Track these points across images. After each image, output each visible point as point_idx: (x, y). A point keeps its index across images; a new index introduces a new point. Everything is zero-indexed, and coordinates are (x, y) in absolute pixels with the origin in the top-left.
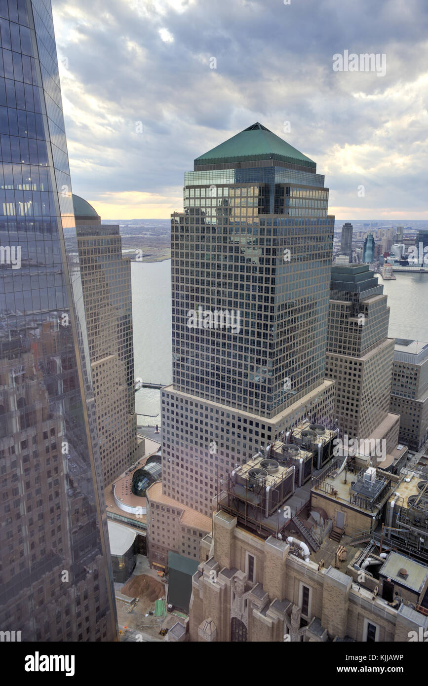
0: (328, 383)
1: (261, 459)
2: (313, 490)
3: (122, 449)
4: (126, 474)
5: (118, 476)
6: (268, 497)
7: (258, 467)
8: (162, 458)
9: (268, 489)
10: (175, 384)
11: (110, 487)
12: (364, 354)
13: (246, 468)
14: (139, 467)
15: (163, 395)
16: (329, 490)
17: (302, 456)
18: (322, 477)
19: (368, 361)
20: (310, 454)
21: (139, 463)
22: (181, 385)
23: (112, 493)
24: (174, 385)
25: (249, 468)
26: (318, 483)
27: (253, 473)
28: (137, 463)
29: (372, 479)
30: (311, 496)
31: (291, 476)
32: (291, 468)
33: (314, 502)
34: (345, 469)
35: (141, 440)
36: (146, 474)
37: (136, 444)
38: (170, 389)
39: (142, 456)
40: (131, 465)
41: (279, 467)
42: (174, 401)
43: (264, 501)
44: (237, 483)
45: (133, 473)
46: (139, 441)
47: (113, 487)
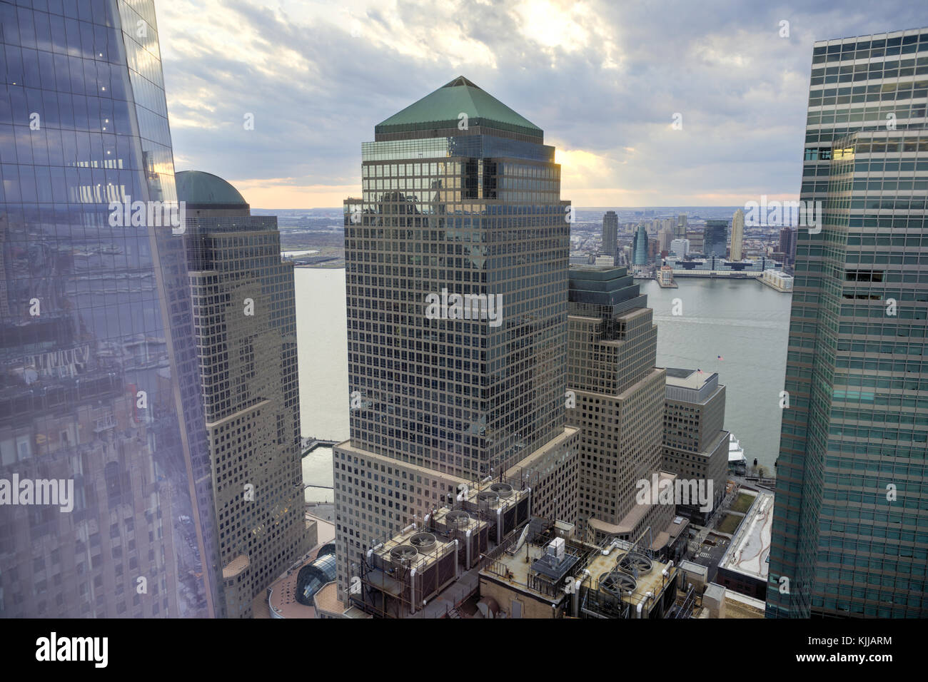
0: (569, 431)
1: (413, 533)
2: (482, 572)
3: (283, 537)
4: (289, 573)
5: (276, 577)
6: (413, 584)
7: (408, 543)
8: (337, 547)
9: (413, 573)
10: (354, 438)
11: (263, 594)
12: (622, 391)
13: (389, 546)
14: (307, 563)
15: (336, 454)
16: (503, 572)
17: (472, 526)
18: (497, 555)
19: (627, 402)
20: (482, 524)
21: (307, 557)
22: (362, 440)
23: (267, 601)
24: (351, 440)
25: (394, 545)
26: (487, 563)
27: (396, 553)
28: (305, 557)
29: (558, 553)
30: (479, 582)
31: (453, 553)
32: (452, 543)
33: (484, 589)
34: (526, 540)
35: (312, 523)
36: (318, 573)
37: (304, 530)
38: (347, 447)
39: (312, 547)
40: (297, 560)
41: (437, 542)
42: (352, 464)
43: (408, 590)
44: (375, 567)
45: (298, 570)
46: (308, 524)
47: (269, 592)
